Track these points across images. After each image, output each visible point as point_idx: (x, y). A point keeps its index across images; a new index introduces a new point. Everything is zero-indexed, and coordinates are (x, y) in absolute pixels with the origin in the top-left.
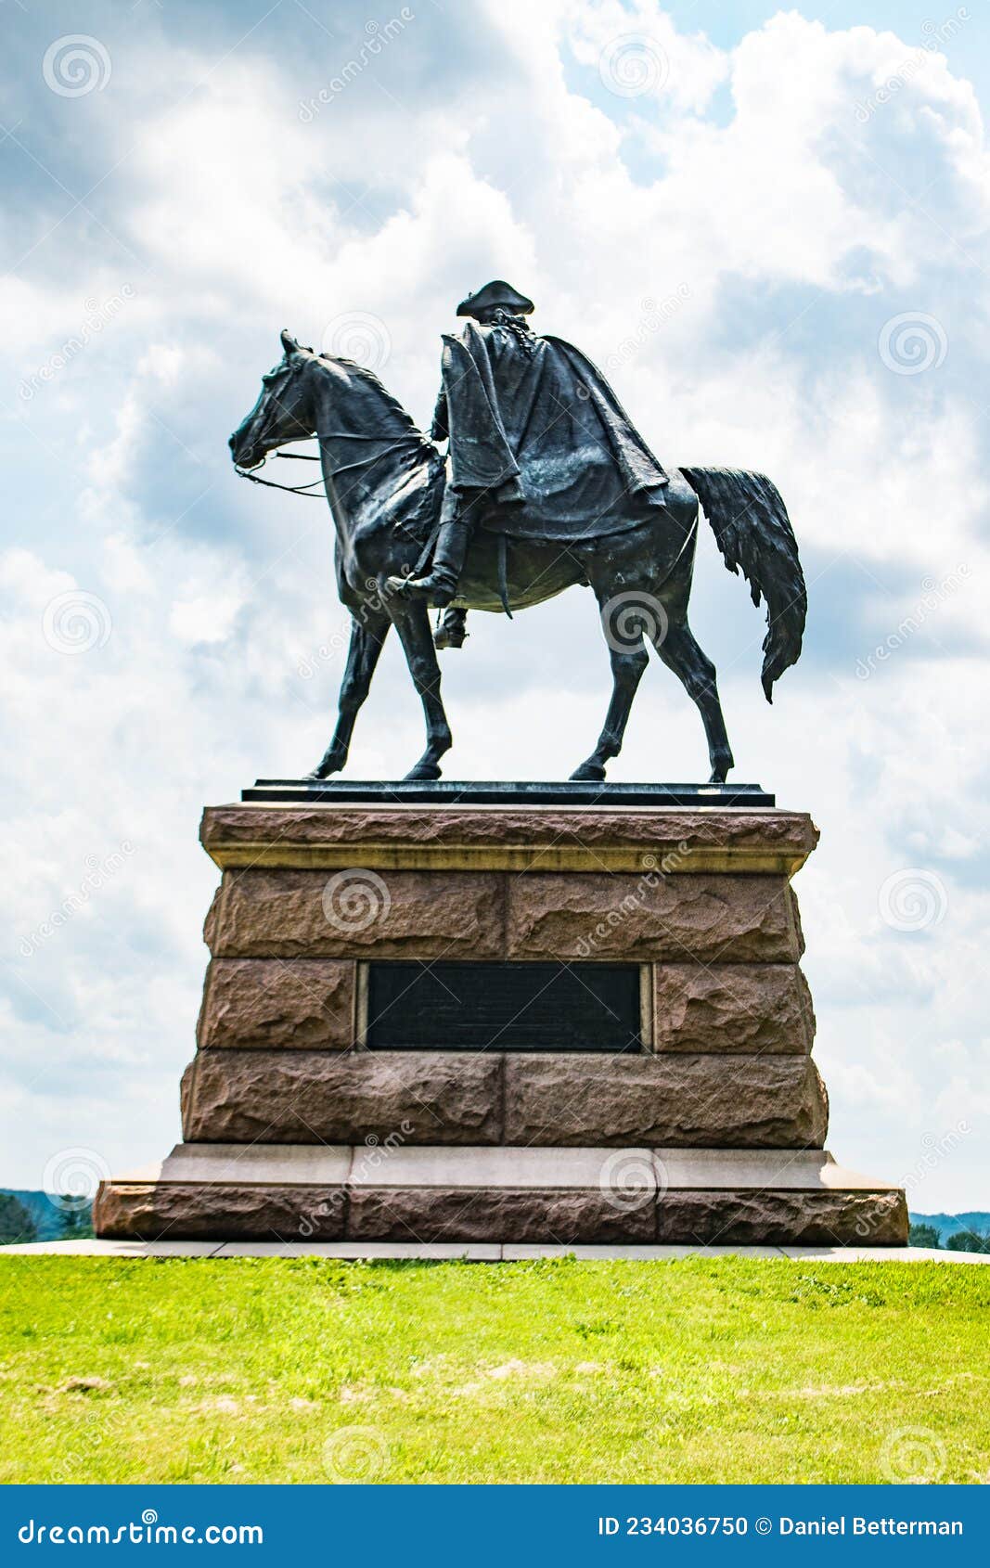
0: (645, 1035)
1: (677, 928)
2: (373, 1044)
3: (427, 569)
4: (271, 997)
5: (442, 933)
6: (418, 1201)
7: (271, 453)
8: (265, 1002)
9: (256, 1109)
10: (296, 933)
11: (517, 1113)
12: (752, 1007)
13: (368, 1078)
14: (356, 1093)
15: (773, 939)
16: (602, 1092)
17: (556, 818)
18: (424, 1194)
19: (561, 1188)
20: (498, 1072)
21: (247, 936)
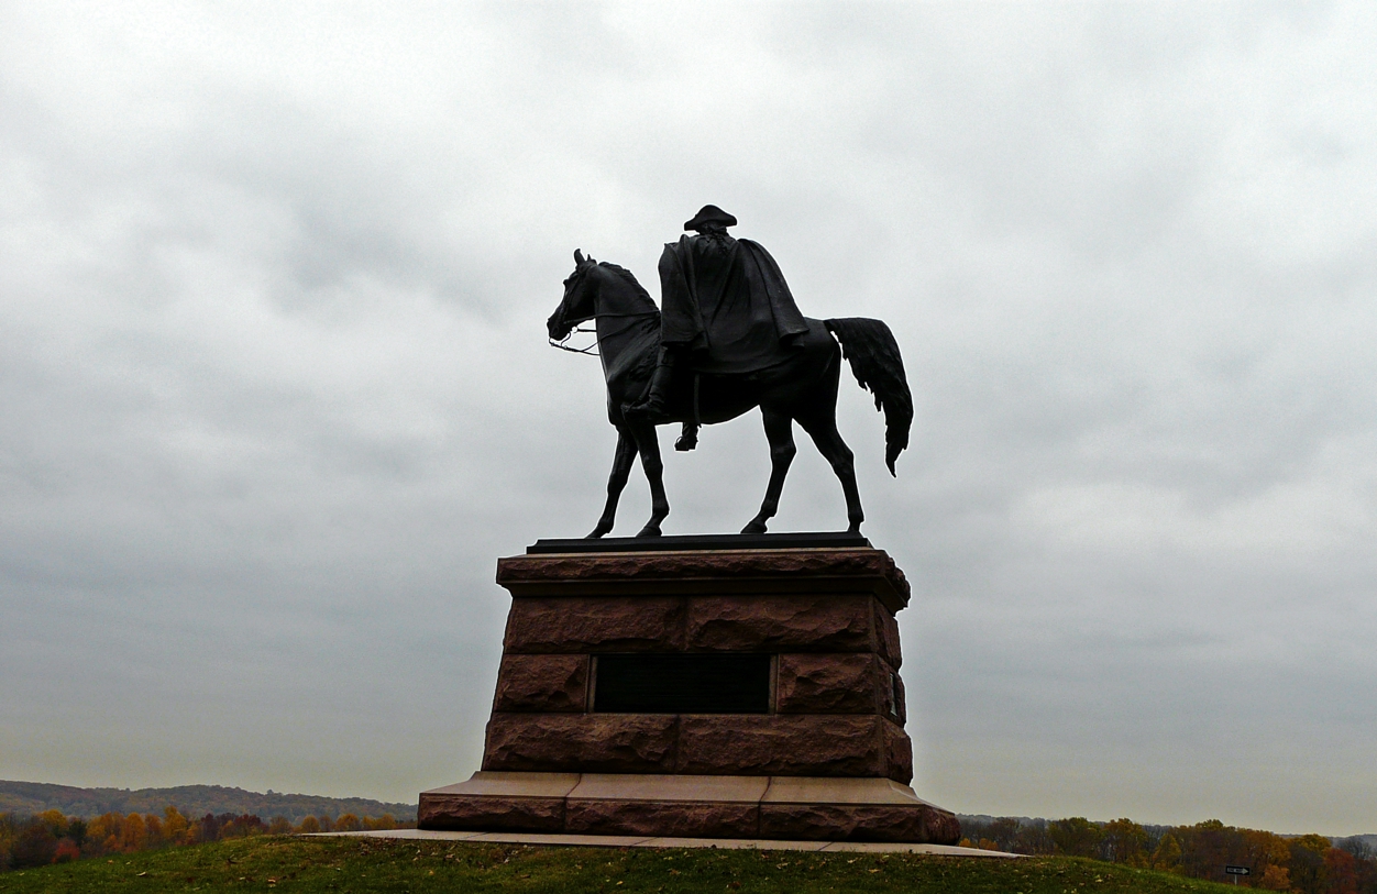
0: (771, 702)
1: (793, 630)
2: (598, 709)
3: (646, 399)
4: (534, 679)
5: (641, 636)
6: (607, 808)
7: (575, 329)
8: (531, 682)
9: (523, 749)
10: (552, 637)
11: (684, 753)
12: (839, 682)
13: (591, 731)
14: (580, 739)
15: (857, 636)
16: (739, 739)
17: (715, 558)
18: (610, 804)
19: (698, 802)
20: (673, 727)
21: (523, 640)
